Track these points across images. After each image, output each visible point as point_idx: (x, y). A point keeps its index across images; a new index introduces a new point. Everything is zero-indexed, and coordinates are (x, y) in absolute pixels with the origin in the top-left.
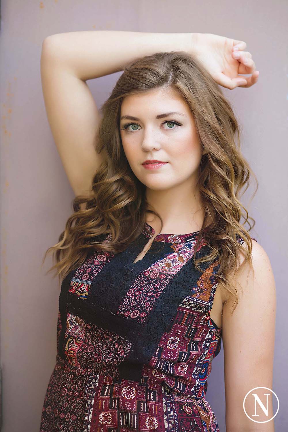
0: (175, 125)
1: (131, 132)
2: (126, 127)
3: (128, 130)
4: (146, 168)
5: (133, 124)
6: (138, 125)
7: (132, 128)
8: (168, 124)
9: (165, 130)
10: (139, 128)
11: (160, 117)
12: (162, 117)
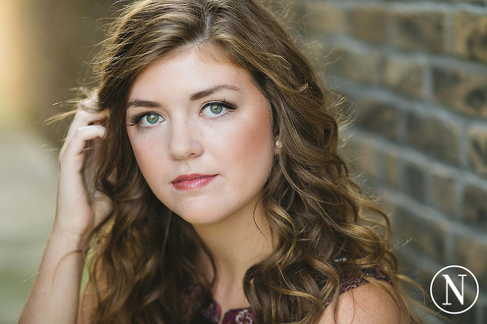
0: (224, 109)
1: (147, 128)
2: (138, 120)
3: (141, 124)
4: (178, 188)
5: (148, 114)
6: (158, 115)
7: (148, 120)
8: (211, 108)
9: (207, 119)
10: (160, 119)
11: (198, 96)
12: (201, 97)
